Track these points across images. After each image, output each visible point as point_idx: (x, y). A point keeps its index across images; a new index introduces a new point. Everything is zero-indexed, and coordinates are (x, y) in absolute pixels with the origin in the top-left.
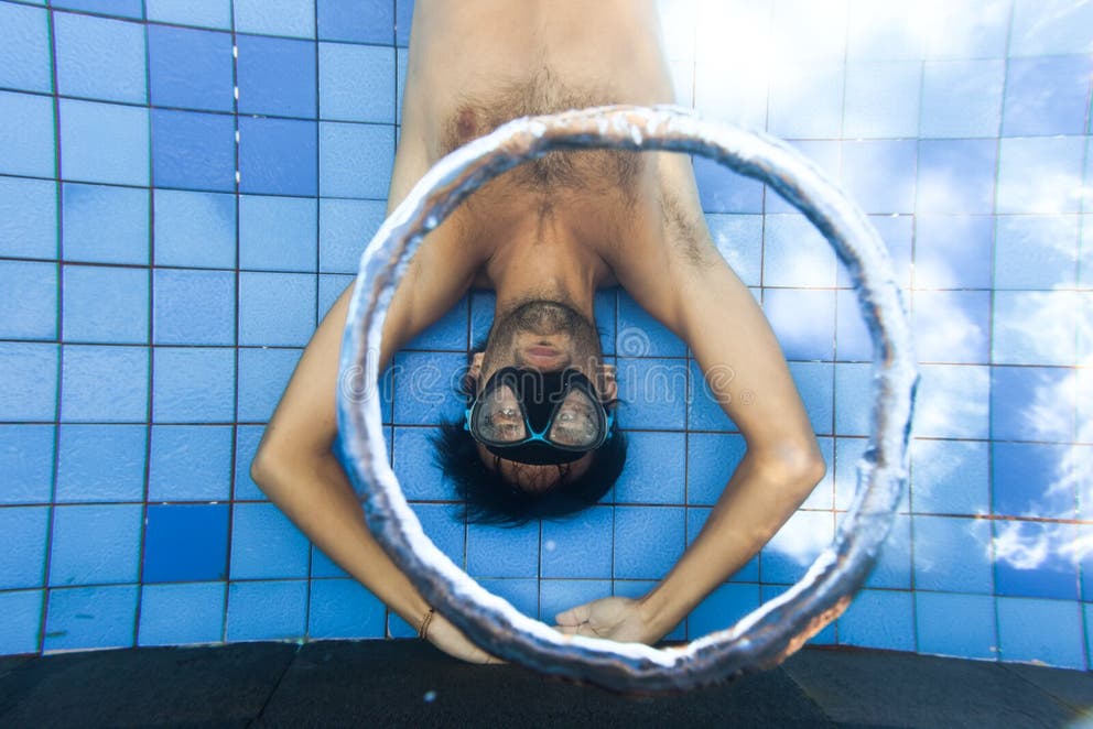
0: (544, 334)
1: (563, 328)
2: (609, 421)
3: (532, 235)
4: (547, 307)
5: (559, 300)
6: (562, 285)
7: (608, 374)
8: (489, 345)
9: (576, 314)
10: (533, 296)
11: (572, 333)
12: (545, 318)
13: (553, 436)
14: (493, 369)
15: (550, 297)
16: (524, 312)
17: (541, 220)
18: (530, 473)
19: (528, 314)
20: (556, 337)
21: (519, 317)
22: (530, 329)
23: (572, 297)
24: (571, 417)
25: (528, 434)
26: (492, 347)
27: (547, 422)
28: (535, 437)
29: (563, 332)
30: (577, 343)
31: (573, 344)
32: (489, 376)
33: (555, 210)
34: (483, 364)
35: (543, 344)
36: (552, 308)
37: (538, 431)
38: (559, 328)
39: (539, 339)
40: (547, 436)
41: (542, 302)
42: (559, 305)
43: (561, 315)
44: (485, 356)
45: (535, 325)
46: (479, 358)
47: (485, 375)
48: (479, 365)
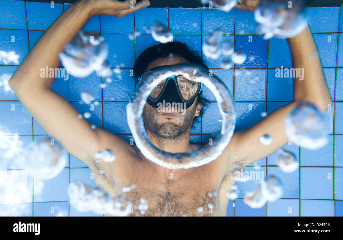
0: (169, 123)
4: (168, 135)
5: (162, 139)
6: (162, 146)
8: (193, 119)
9: (155, 133)
10: (173, 141)
11: (156, 124)
12: (169, 130)
15: (166, 141)
16: (178, 133)
19: (176, 132)
20: (164, 122)
21: (180, 131)
22: (175, 126)
23: (157, 141)
25: (176, 78)
26: (192, 118)
27: (168, 84)
29: (161, 124)
31: (155, 119)
32: (193, 105)
33: (164, 181)
34: (195, 111)
35: (170, 119)
36: (165, 135)
37: (172, 79)
38: (163, 126)
39: (171, 121)
41: (170, 138)
42: (163, 137)
43: (162, 132)
44: (194, 115)
45: (173, 127)
46: (197, 114)
47: (195, 105)
48: (197, 110)
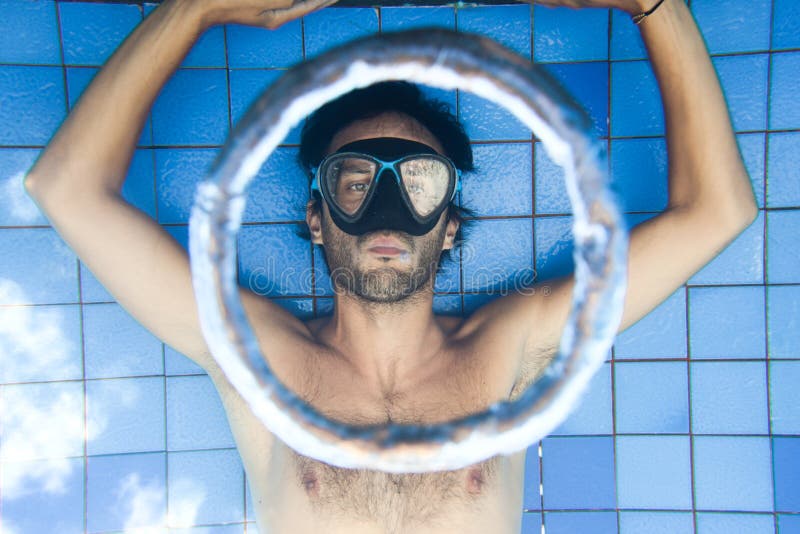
0: (386, 270)
1: (366, 276)
2: (317, 185)
3: (401, 370)
4: (385, 296)
5: (372, 304)
6: (371, 318)
7: (318, 234)
8: (439, 256)
9: (354, 292)
10: (397, 307)
11: (358, 273)
12: (385, 285)
13: (373, 167)
14: (434, 232)
15: (380, 308)
16: (406, 291)
17: (393, 384)
18: (392, 129)
19: (402, 289)
20: (374, 267)
22: (401, 274)
23: (360, 308)
24: (354, 188)
25: (398, 167)
26: (437, 255)
27: (379, 180)
28: (390, 165)
30: (351, 261)
31: (355, 261)
32: (438, 226)
33: (380, 395)
34: (443, 238)
35: (387, 259)
36: (379, 296)
37: (388, 172)
38: (371, 276)
39: (391, 264)
40: (378, 167)
41: (390, 301)
42: (374, 300)
43: (369, 289)
44: (442, 245)
45: (395, 277)
46: (448, 243)
47: (443, 225)
48: (449, 235)
